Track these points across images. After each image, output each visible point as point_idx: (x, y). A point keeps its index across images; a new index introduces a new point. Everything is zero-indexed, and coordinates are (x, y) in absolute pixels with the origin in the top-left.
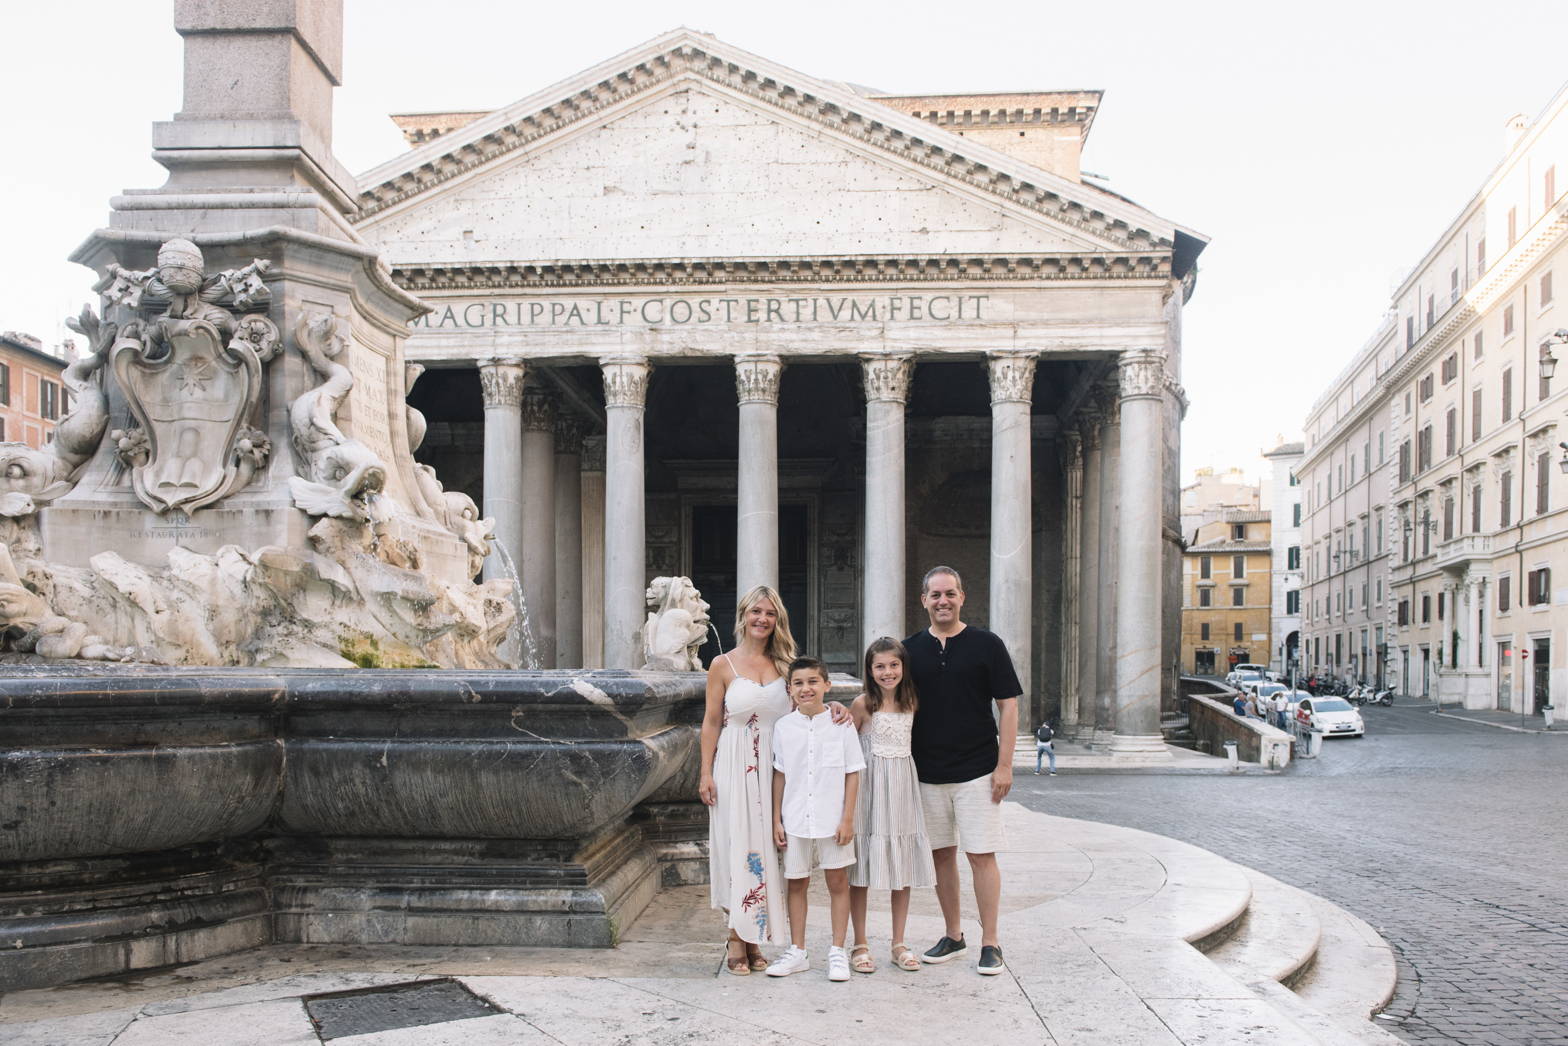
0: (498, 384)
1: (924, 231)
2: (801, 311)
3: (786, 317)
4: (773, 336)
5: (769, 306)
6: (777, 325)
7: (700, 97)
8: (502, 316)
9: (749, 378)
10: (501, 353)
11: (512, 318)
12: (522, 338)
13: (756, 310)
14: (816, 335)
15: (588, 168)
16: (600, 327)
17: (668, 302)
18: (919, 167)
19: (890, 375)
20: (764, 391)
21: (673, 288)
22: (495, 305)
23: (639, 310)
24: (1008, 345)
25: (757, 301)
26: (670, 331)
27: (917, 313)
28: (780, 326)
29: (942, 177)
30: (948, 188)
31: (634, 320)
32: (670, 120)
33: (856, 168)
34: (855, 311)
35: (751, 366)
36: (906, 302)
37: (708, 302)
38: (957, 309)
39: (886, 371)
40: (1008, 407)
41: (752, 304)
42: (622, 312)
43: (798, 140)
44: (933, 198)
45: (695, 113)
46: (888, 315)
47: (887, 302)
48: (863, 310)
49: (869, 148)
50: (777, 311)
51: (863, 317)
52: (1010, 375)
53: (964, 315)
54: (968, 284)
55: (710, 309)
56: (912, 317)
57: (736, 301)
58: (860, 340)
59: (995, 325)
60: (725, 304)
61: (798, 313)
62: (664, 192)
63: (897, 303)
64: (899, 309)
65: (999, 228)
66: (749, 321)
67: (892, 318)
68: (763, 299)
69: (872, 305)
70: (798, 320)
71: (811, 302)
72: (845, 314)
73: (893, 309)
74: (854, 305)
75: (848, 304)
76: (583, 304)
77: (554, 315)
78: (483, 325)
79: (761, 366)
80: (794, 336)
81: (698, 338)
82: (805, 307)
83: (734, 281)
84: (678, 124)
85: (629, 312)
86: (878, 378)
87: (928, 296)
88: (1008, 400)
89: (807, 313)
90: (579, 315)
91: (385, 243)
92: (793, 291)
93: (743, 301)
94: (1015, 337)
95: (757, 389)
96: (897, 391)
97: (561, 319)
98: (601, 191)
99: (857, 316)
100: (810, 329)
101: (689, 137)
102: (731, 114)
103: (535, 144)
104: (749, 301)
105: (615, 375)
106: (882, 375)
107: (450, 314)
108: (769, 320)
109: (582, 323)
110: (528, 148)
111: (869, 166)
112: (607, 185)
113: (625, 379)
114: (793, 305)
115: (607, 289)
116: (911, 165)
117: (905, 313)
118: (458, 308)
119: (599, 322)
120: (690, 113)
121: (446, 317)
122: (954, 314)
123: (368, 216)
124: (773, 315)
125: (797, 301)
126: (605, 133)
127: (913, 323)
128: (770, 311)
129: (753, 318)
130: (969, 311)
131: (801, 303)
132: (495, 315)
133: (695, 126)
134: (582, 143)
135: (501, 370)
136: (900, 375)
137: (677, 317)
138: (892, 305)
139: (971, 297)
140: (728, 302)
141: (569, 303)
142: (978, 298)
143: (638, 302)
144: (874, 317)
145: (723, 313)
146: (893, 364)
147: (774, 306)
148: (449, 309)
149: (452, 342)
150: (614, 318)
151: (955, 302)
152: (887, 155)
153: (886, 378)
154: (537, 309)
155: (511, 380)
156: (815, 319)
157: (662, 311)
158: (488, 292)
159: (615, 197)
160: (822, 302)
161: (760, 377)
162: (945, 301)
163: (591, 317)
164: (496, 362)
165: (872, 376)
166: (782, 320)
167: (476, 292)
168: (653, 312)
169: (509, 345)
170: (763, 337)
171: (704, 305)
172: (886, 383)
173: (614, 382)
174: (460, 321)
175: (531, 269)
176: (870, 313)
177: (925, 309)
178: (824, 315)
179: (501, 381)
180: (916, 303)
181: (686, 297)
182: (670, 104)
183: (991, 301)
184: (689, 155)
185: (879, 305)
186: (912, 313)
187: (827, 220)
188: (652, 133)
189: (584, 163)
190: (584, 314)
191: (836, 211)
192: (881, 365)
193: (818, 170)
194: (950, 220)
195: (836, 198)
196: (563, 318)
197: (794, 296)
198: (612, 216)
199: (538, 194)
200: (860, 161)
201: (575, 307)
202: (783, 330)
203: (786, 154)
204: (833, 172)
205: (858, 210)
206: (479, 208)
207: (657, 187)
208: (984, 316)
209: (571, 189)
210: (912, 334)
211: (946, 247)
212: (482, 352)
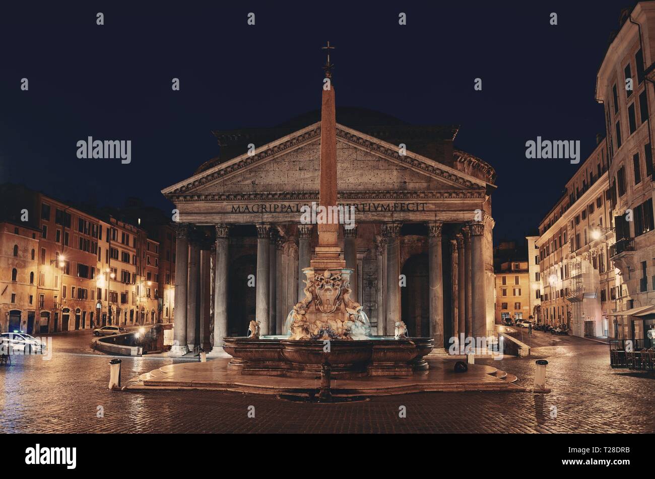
0: (263, 231)
1: (405, 182)
2: (365, 207)
3: (360, 210)
5: (354, 206)
10: (265, 220)
11: (268, 209)
12: (271, 216)
14: (370, 215)
15: (294, 162)
19: (395, 228)
20: (353, 233)
22: (262, 205)
24: (433, 218)
25: (350, 204)
27: (403, 208)
29: (411, 165)
33: (382, 163)
36: (399, 205)
39: (393, 227)
40: (434, 239)
43: (363, 153)
44: (408, 172)
46: (394, 209)
47: (393, 205)
48: (385, 207)
49: (387, 156)
50: (357, 208)
51: (385, 210)
52: (434, 229)
54: (420, 199)
56: (402, 210)
58: (385, 216)
59: (429, 212)
61: (364, 208)
62: (319, 169)
64: (397, 207)
65: (429, 182)
68: (352, 204)
69: (389, 205)
70: (364, 210)
71: (368, 205)
72: (380, 209)
73: (395, 207)
74: (382, 206)
75: (380, 205)
76: (292, 205)
78: (258, 211)
82: (366, 206)
86: (391, 230)
87: (407, 203)
88: (434, 237)
89: (367, 208)
90: (290, 208)
91: (226, 185)
92: (362, 201)
93: (345, 204)
94: (436, 216)
95: (350, 233)
98: (298, 169)
99: (383, 209)
100: (368, 214)
103: (277, 154)
104: (347, 204)
105: (302, 228)
110: (274, 155)
111: (387, 162)
112: (300, 167)
113: (306, 230)
114: (362, 206)
115: (300, 200)
116: (400, 161)
117: (399, 209)
118: (250, 206)
119: (297, 210)
122: (415, 208)
123: (221, 176)
125: (363, 204)
126: (300, 151)
127: (401, 212)
130: (420, 208)
131: (365, 205)
132: (262, 208)
134: (292, 153)
135: (264, 226)
136: (398, 229)
138: (395, 205)
139: (421, 203)
140: (340, 204)
141: (287, 204)
142: (423, 203)
144: (389, 210)
146: (395, 225)
148: (247, 206)
149: (248, 217)
151: (415, 205)
153: (393, 229)
154: (276, 206)
155: (267, 229)
156: (369, 210)
158: (260, 200)
159: (303, 172)
160: (371, 204)
162: (412, 205)
163: (295, 209)
164: (263, 223)
165: (388, 228)
167: (256, 201)
169: (267, 218)
172: (394, 231)
173: (302, 231)
174: (251, 210)
175: (276, 194)
177: (406, 207)
178: (372, 209)
180: (403, 205)
183: (427, 205)
185: (391, 206)
186: (401, 208)
187: (373, 179)
188: (315, 151)
189: (293, 160)
190: (292, 208)
191: (376, 176)
192: (392, 225)
193: (370, 163)
194: (413, 178)
195: (376, 171)
196: (285, 210)
197: (363, 203)
198: (302, 177)
199: (277, 169)
200: (383, 160)
201: (289, 206)
202: (359, 214)
203: (359, 158)
204: (375, 163)
205: (383, 175)
206: (257, 174)
207: (317, 168)
208: (425, 209)
209: (288, 168)
210: (402, 215)
211: (412, 187)
212: (258, 220)
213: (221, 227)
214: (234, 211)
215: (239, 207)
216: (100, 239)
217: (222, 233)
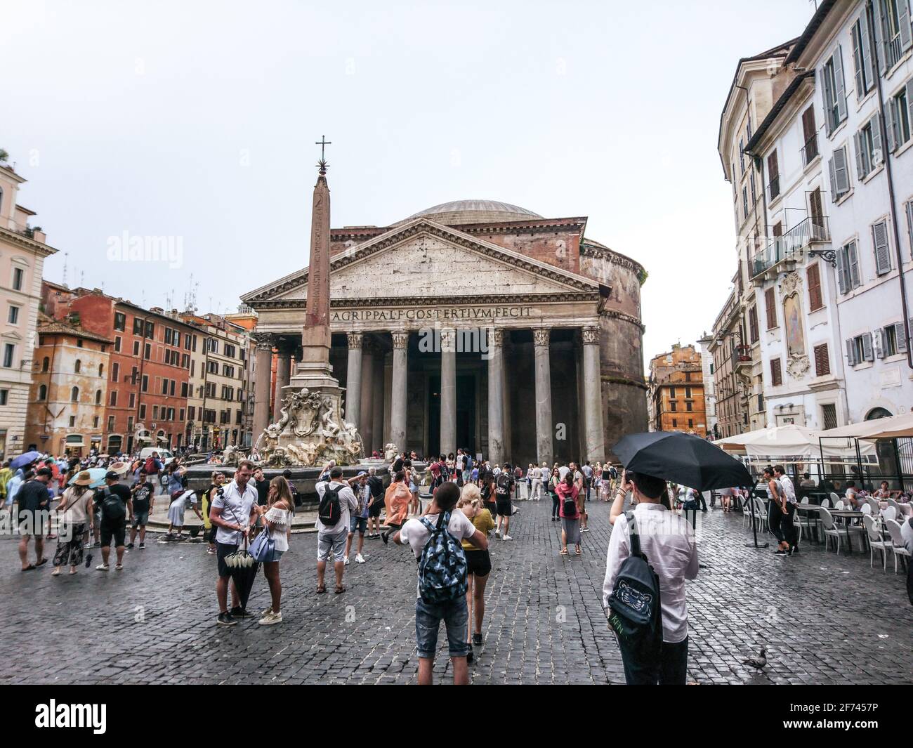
0: (354, 340)
1: (508, 285)
4: (453, 323)
5: (452, 312)
6: (455, 319)
7: (428, 239)
8: (356, 316)
9: (445, 338)
10: (355, 329)
11: (360, 317)
12: (363, 324)
13: (448, 314)
14: (469, 322)
15: (388, 264)
16: (391, 320)
17: (416, 311)
18: (506, 263)
19: (496, 336)
21: (418, 306)
22: (353, 313)
23: (406, 314)
24: (539, 325)
25: (448, 310)
26: (416, 321)
27: (506, 314)
29: (514, 266)
30: (515, 270)
31: (404, 318)
32: (417, 247)
33: (483, 264)
36: (502, 310)
37: (431, 311)
38: (520, 312)
40: (540, 347)
41: (446, 311)
42: (399, 315)
43: (463, 254)
44: (511, 274)
45: (426, 245)
46: (495, 315)
47: (495, 310)
48: (486, 313)
49: (488, 257)
51: (486, 316)
52: (541, 336)
53: (523, 314)
54: (524, 303)
55: (432, 313)
56: (504, 315)
57: (441, 310)
58: (486, 323)
59: (534, 318)
60: (436, 312)
61: (463, 314)
62: (415, 273)
63: (498, 310)
64: (499, 312)
65: (535, 283)
67: (497, 316)
68: (450, 310)
69: (490, 311)
70: (463, 317)
71: (467, 311)
72: (480, 315)
73: (497, 312)
74: (483, 311)
75: (481, 311)
76: (385, 312)
77: (375, 316)
78: (349, 319)
80: (461, 323)
81: (427, 323)
82: (465, 312)
83: (439, 304)
84: (420, 248)
85: (402, 315)
86: (492, 337)
87: (510, 308)
88: (540, 345)
89: (466, 314)
90: (384, 316)
92: (461, 307)
93: (443, 310)
94: (542, 322)
96: (499, 342)
97: (377, 317)
98: (392, 272)
99: (484, 315)
100: (467, 320)
101: (424, 253)
102: (438, 245)
103: (369, 256)
105: (396, 337)
106: (494, 336)
107: (337, 316)
108: (452, 317)
109: (385, 319)
110: (366, 257)
111: (488, 262)
112: (395, 270)
113: (400, 338)
114: (461, 312)
115: (394, 307)
116: (503, 262)
117: (501, 314)
118: (340, 314)
119: (391, 318)
120: (424, 245)
121: (335, 317)
122: (519, 314)
124: (454, 315)
125: (462, 310)
126: (394, 252)
127: (504, 318)
128: (452, 314)
129: (446, 316)
130: (525, 313)
132: (354, 316)
133: (426, 249)
134: (386, 255)
135: (355, 336)
136: (500, 336)
137: (419, 316)
139: (525, 308)
140: (438, 311)
141: (380, 312)
142: (528, 308)
143: (405, 311)
145: (436, 314)
146: (497, 332)
148: (337, 314)
149: (337, 326)
150: (396, 317)
151: (519, 310)
152: (494, 259)
154: (369, 314)
155: (359, 339)
156: (469, 317)
157: (414, 314)
158: (351, 308)
159: (398, 274)
160: (471, 310)
161: (449, 337)
162: (515, 310)
163: (389, 317)
164: (353, 333)
165: (490, 336)
166: (457, 317)
167: (346, 308)
168: (410, 315)
169: (358, 327)
170: (450, 323)
171: (429, 312)
172: (495, 339)
173: (396, 340)
174: (341, 318)
175: (367, 301)
176: (489, 314)
177: (509, 313)
178: (472, 315)
179: (356, 339)
180: (506, 310)
181: (422, 309)
182: (417, 242)
183: (533, 309)
184: (424, 259)
185: (492, 311)
187: (473, 282)
188: (411, 252)
189: (386, 262)
190: (386, 316)
191: (476, 278)
192: (493, 332)
193: (470, 264)
194: (517, 281)
195: (476, 274)
196: (378, 317)
198: (396, 281)
199: (370, 273)
200: (484, 261)
201: (383, 313)
202: (457, 321)
203: (458, 259)
204: (475, 265)
205: (484, 277)
206: (348, 278)
207: (412, 271)
208: (530, 314)
209: (382, 271)
210: (504, 321)
211: (515, 290)
212: (348, 329)
216: (194, 350)
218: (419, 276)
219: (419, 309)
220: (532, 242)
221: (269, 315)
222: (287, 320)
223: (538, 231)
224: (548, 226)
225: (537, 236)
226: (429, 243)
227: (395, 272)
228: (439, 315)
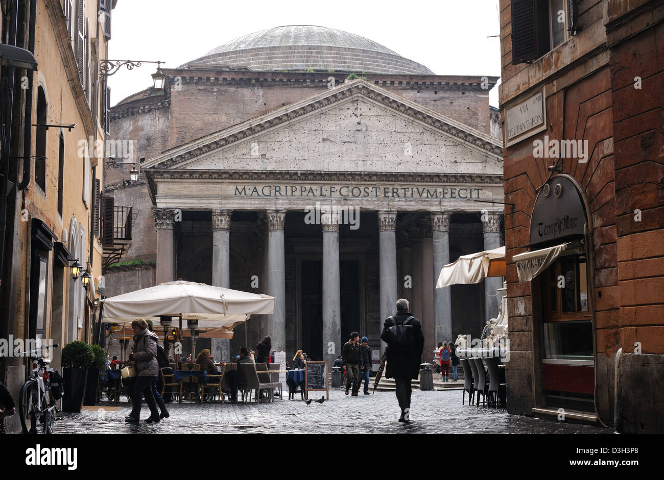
0: (277, 220)
1: (456, 162)
2: (406, 193)
3: (400, 196)
4: (395, 203)
5: (393, 190)
6: (397, 199)
7: (362, 103)
8: (279, 191)
9: (385, 221)
10: (279, 207)
11: (283, 193)
12: (288, 201)
13: (388, 192)
14: (413, 203)
15: (315, 130)
16: (322, 198)
17: (351, 188)
18: (453, 137)
19: (444, 220)
20: (391, 226)
21: (353, 183)
22: (276, 187)
23: (339, 191)
24: (491, 209)
25: (388, 188)
26: (351, 200)
27: (454, 195)
28: (399, 199)
29: (463, 141)
30: (464, 145)
31: (336, 195)
32: (350, 112)
33: (427, 136)
34: (429, 194)
35: (387, 216)
36: (449, 190)
37: (368, 188)
38: (470, 194)
39: (442, 219)
40: (492, 234)
41: (386, 189)
42: (331, 191)
43: (404, 123)
44: (459, 149)
45: (360, 109)
46: (442, 196)
47: (441, 190)
48: (432, 193)
49: (433, 128)
50: (396, 193)
51: (432, 196)
52: (492, 221)
53: (473, 196)
54: (474, 184)
55: (369, 191)
56: (452, 197)
57: (379, 188)
58: (432, 205)
59: (485, 201)
60: (375, 189)
61: (405, 194)
62: (348, 142)
63: (445, 191)
64: (447, 193)
65: (485, 162)
66: (385, 196)
67: (444, 197)
68: (391, 188)
69: (436, 191)
70: (405, 197)
71: (410, 190)
72: (425, 195)
73: (444, 193)
74: (428, 191)
75: (425, 191)
76: (314, 187)
77: (302, 192)
78: (270, 195)
79: (390, 216)
80: (404, 204)
81: (364, 203)
82: (408, 191)
83: (380, 180)
84: (353, 113)
85: (334, 191)
86: (439, 221)
87: (458, 189)
88: (491, 231)
89: (409, 194)
90: (312, 192)
91: (226, 158)
92: (404, 185)
93: (382, 188)
94: (493, 206)
95: (389, 225)
96: (446, 227)
97: (305, 194)
98: (321, 140)
99: (429, 196)
100: (411, 201)
101: (358, 120)
102: (374, 111)
103: (294, 120)
104: (385, 188)
106: (441, 220)
107: (255, 190)
108: (393, 196)
109: (314, 195)
110: (291, 121)
111: (433, 135)
112: (324, 137)
114: (403, 191)
115: (325, 182)
116: (450, 136)
117: (448, 196)
118: (259, 188)
119: (321, 195)
120: (359, 110)
121: (253, 191)
122: (469, 196)
123: (220, 147)
124: (395, 194)
125: (405, 189)
126: (323, 116)
127: (452, 199)
128: (393, 193)
129: (386, 195)
130: (474, 195)
131: (406, 190)
132: (276, 191)
133: (361, 115)
134: (313, 120)
135: (279, 215)
136: (447, 221)
137: (354, 194)
139: (475, 189)
140: (376, 188)
141: (308, 187)
142: (478, 190)
143: (338, 188)
144: (436, 196)
145: (374, 193)
146: (445, 216)
147: (395, 190)
148: (255, 188)
149: (257, 202)
150: (328, 194)
151: (469, 191)
152: (441, 131)
153: (442, 221)
154: (294, 189)
155: (282, 219)
156: (412, 197)
157: (348, 192)
158: (274, 181)
159: (328, 143)
160: (415, 189)
161: (390, 220)
162: (465, 191)
163: (318, 193)
164: (277, 211)
165: (436, 220)
166: (399, 197)
167: (268, 181)
168: (344, 191)
169: (282, 204)
170: (391, 203)
171: (366, 189)
172: (442, 224)
174: (260, 193)
175: (295, 173)
176: (435, 195)
177: (457, 194)
178: (416, 195)
179: (278, 219)
180: (453, 191)
181: (358, 186)
182: (350, 105)
183: (483, 191)
184: (359, 127)
185: (438, 191)
186: (452, 195)
187: (416, 156)
188: (343, 117)
189: (314, 128)
190: (314, 191)
191: (420, 153)
192: (440, 216)
193: (412, 136)
194: (466, 157)
195: (420, 147)
197: (404, 187)
198: (326, 151)
199: (294, 140)
200: (429, 133)
201: (311, 189)
202: (399, 201)
203: (399, 129)
204: (418, 136)
205: (429, 152)
206: (268, 145)
207: (346, 140)
208: (481, 196)
209: (309, 139)
210: (452, 204)
211: (464, 168)
212: (270, 207)
213: (220, 215)
214: (238, 193)
215: (244, 188)
217: (222, 223)
218: (353, 146)
219: (356, 186)
220: (435, 101)
221: (171, 186)
222: (194, 193)
223: (443, 89)
224: (455, 84)
225: (441, 94)
226: (364, 108)
227: (324, 140)
228: (378, 194)
